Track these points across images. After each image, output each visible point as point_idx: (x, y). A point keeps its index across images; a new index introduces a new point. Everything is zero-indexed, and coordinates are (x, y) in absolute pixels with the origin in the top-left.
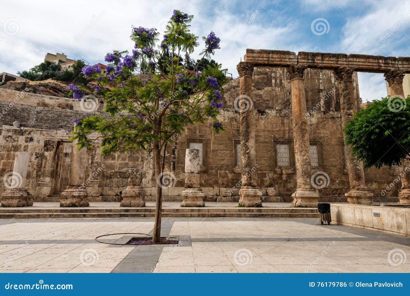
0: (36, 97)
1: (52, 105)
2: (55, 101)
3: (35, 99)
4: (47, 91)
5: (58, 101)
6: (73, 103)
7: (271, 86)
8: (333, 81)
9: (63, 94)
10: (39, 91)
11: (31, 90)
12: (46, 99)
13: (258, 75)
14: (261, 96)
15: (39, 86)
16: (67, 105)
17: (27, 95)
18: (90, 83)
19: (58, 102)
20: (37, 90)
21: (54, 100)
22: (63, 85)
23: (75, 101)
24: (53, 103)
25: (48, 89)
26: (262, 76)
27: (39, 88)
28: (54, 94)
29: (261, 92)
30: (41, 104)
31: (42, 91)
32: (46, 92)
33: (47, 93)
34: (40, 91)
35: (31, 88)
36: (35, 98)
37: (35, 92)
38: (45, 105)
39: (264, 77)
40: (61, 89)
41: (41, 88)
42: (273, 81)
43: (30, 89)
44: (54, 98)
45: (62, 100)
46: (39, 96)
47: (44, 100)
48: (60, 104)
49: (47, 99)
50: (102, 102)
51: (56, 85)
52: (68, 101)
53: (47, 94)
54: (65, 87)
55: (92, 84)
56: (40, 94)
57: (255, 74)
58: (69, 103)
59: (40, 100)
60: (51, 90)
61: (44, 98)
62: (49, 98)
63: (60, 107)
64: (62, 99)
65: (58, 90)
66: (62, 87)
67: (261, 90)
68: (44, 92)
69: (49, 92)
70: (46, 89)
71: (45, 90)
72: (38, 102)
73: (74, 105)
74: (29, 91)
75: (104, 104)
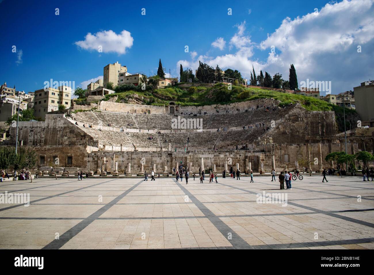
0: (129, 106)
1: (138, 111)
2: (140, 108)
6: (150, 108)
7: (299, 121)
8: (324, 118)
9: (142, 103)
13: (293, 116)
14: (294, 126)
15: (128, 97)
17: (124, 105)
19: (142, 109)
20: (128, 101)
26: (294, 117)
27: (128, 99)
28: (137, 103)
29: (294, 124)
30: (132, 111)
31: (130, 101)
32: (133, 101)
39: (295, 117)
40: (140, 99)
41: (130, 99)
42: (299, 119)
44: (139, 106)
46: (131, 105)
47: (133, 108)
52: (147, 107)
54: (142, 96)
57: (291, 116)
58: (148, 109)
61: (133, 106)
62: (136, 106)
63: (143, 112)
64: (143, 106)
65: (138, 99)
67: (294, 123)
69: (135, 101)
70: (133, 99)
72: (130, 109)
73: (150, 110)
75: (168, 108)
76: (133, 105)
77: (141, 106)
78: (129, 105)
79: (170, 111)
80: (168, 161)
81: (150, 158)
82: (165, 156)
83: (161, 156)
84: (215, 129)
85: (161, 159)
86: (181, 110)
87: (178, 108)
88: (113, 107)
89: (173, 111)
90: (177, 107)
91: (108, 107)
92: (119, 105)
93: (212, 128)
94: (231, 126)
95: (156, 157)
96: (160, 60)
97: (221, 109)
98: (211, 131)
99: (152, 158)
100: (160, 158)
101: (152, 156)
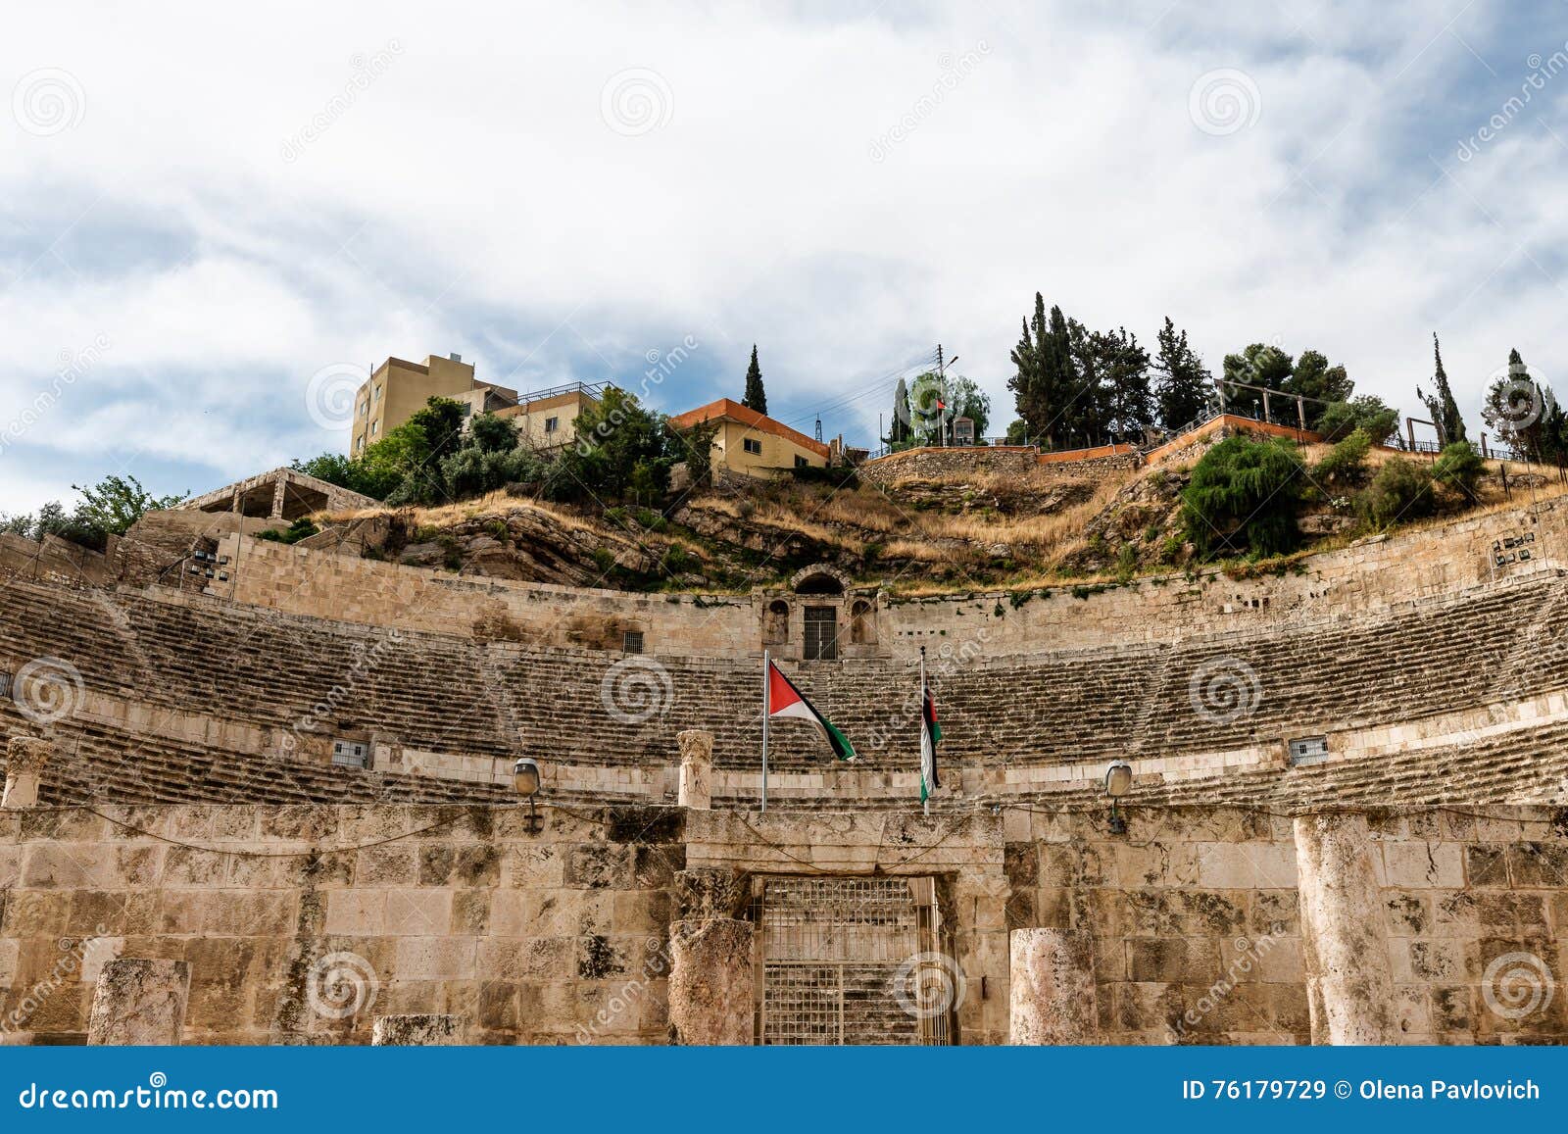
0: (467, 591)
1: (541, 632)
2: (557, 612)
3: (463, 604)
4: (510, 558)
5: (568, 611)
6: (640, 614)
9: (576, 573)
10: (470, 557)
11: (433, 553)
12: (514, 598)
15: (470, 531)
16: (613, 628)
17: (426, 584)
18: (692, 504)
19: (571, 614)
20: (461, 553)
21: (552, 604)
22: (572, 523)
23: (650, 607)
24: (546, 619)
25: (511, 548)
27: (467, 542)
28: (537, 571)
30: (489, 629)
31: (485, 558)
32: (503, 562)
33: (508, 568)
34: (475, 558)
35: (432, 545)
36: (466, 599)
37: (452, 565)
38: (510, 632)
40: (566, 546)
41: (483, 543)
43: (430, 550)
44: (550, 593)
45: (590, 603)
46: (482, 587)
47: (505, 607)
48: (579, 625)
49: (518, 602)
50: (780, 607)
51: (545, 523)
52: (618, 607)
53: (508, 573)
54: (584, 530)
55: (711, 509)
56: (478, 573)
58: (621, 616)
59: (485, 606)
60: (525, 550)
61: (502, 596)
62: (526, 596)
63: (578, 639)
64: (588, 598)
65: (553, 547)
66: (571, 534)
68: (493, 564)
69: (517, 561)
70: (505, 545)
71: (500, 551)
72: (476, 618)
73: (644, 627)
74: (428, 563)
75: (791, 619)
76: (502, 590)
77: (567, 597)
78: (472, 585)
79: (800, 643)
80: (600, 960)
81: (289, 889)
82: (556, 865)
83: (481, 866)
84: (1202, 757)
85: (471, 914)
86: (897, 628)
87: (868, 620)
88: (325, 595)
89: (830, 633)
90: (859, 608)
91: (279, 587)
92: (385, 582)
93: (1175, 750)
94: (1356, 723)
95: (392, 867)
96: (754, 357)
97: (1228, 608)
98: (1168, 777)
99: (311, 901)
100: (461, 905)
101: (311, 864)
